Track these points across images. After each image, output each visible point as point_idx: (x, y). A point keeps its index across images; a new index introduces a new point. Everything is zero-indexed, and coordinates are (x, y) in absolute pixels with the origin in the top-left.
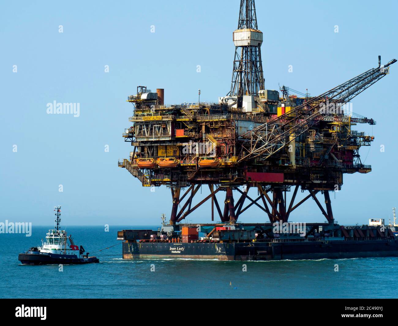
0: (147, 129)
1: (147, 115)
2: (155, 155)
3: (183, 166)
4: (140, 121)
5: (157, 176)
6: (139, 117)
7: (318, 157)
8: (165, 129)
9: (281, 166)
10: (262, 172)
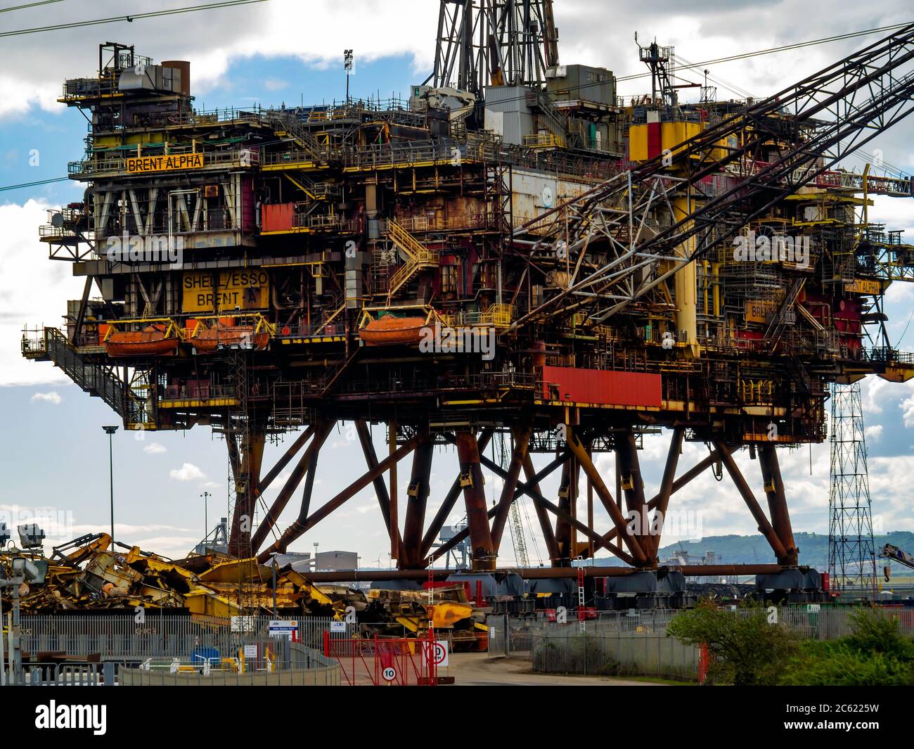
0: (144, 205)
1: (144, 153)
2: (169, 308)
3: (293, 346)
4: (115, 174)
5: (180, 390)
6: (111, 161)
7: (758, 319)
8: (217, 203)
9: (650, 347)
10: (593, 367)
